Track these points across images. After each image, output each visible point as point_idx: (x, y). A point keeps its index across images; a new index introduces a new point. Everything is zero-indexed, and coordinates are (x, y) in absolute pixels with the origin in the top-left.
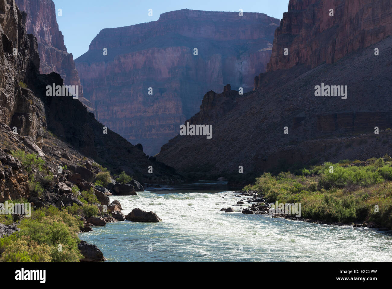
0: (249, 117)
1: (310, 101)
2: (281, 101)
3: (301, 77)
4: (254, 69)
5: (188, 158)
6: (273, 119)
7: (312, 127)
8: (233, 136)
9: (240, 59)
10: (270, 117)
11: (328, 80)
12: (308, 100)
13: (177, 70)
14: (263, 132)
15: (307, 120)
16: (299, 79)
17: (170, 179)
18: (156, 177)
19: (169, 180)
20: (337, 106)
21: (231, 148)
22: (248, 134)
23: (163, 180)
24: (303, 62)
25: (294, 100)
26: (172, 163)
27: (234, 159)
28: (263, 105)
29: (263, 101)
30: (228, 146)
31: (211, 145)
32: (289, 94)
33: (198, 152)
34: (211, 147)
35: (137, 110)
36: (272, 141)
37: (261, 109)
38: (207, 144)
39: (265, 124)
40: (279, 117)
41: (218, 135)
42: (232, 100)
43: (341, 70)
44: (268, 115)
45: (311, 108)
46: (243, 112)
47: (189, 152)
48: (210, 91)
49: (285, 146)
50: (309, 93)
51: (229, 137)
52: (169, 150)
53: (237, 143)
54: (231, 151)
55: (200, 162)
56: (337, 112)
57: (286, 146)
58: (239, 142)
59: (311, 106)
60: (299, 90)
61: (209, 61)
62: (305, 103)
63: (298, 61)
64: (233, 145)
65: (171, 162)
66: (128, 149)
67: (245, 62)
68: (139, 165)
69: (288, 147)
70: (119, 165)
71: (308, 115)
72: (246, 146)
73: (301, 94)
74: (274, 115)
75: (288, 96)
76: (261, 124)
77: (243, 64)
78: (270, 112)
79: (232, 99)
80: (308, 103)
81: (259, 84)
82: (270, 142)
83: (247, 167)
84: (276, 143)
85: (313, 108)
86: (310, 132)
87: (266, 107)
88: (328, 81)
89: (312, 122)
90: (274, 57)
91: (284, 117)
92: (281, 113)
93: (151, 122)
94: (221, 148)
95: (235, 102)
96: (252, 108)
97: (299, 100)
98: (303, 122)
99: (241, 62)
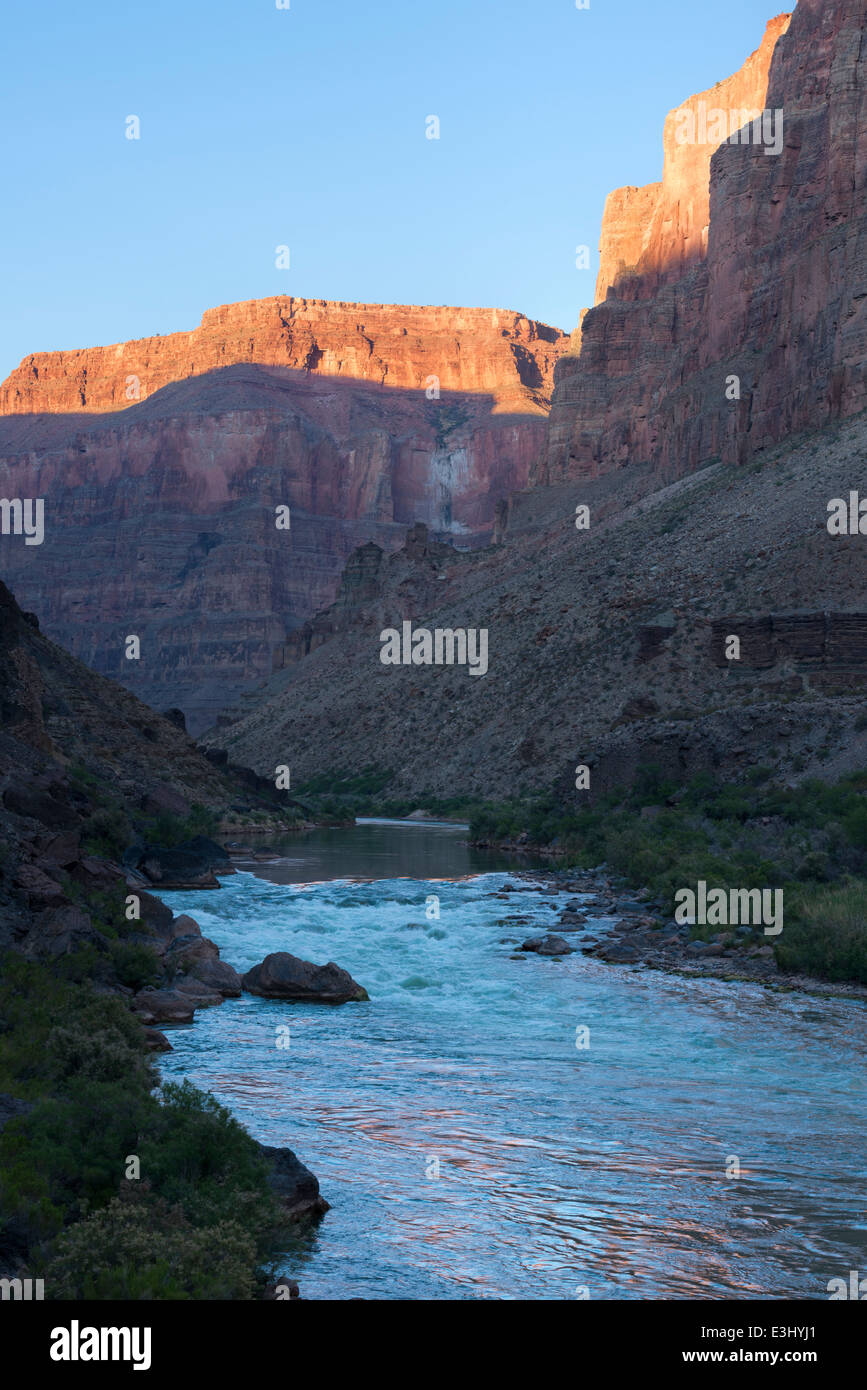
0: (499, 625)
1: (686, 578)
2: (598, 577)
3: (645, 504)
4: (486, 480)
5: (311, 749)
6: (573, 632)
7: (699, 657)
8: (451, 683)
9: (445, 447)
10: (565, 625)
11: (738, 514)
12: (682, 577)
13: (254, 481)
14: (544, 671)
15: (682, 636)
16: (640, 512)
17: (276, 821)
18: (233, 814)
19: (274, 824)
20: (772, 595)
21: (445, 722)
22: (497, 678)
23: (256, 822)
24: (643, 458)
25: (638, 575)
26: (261, 765)
27: (456, 754)
28: (539, 588)
29: (540, 577)
30: (436, 715)
31: (383, 711)
32: (622, 555)
33: (343, 733)
34: (382, 715)
35: (132, 599)
36: (573, 701)
37: (534, 600)
38: (370, 708)
39: (548, 646)
40: (592, 626)
41: (403, 680)
42: (433, 572)
43: (779, 484)
44: (558, 621)
45: (690, 601)
46: (477, 609)
47: (315, 732)
48: (366, 542)
49: (654, 723)
50: (683, 552)
51: (437, 686)
52: (244, 724)
53: (464, 704)
54: (445, 731)
55: (350, 763)
56: (772, 614)
57: (660, 722)
58: (470, 702)
59: (692, 593)
60: (651, 543)
61: (352, 453)
62: (672, 583)
63: (626, 456)
64: (452, 711)
65: (258, 762)
66: (145, 727)
67: (459, 457)
68: (179, 778)
69: (666, 728)
70: (119, 778)
71: (684, 621)
72: (493, 715)
73: (656, 555)
74: (575, 621)
75: (618, 560)
76: (537, 647)
77: (452, 462)
78: (565, 612)
79: (434, 568)
80: (682, 585)
81: (509, 524)
82: (568, 701)
83: (499, 778)
84: (587, 705)
85: (696, 599)
86: (691, 674)
87: (552, 595)
88: (739, 517)
89: (696, 643)
90: (554, 442)
91: (608, 626)
92: (597, 612)
93: (174, 636)
94: (414, 720)
95: (443, 577)
96: (506, 596)
97: (652, 576)
98: (668, 643)
99: (447, 455)
